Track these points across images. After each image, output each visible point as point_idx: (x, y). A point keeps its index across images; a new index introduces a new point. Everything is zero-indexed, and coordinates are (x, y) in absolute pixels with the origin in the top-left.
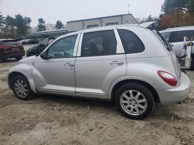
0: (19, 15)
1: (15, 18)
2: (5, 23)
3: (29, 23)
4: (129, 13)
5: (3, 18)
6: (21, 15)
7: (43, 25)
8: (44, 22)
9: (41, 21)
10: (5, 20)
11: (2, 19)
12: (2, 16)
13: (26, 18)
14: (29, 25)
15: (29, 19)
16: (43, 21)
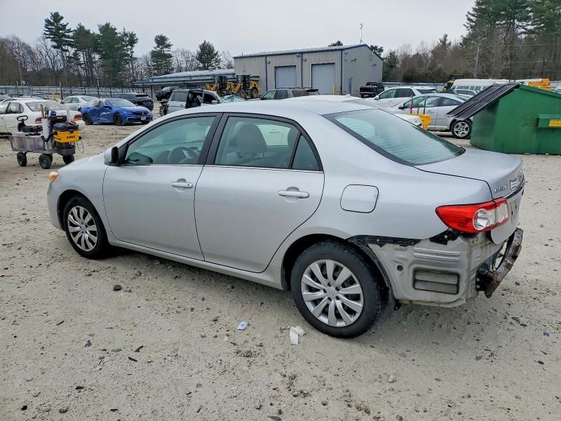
0: (107, 25)
1: (98, 32)
2: (72, 46)
3: (132, 46)
4: (362, 44)
5: (69, 31)
6: (113, 25)
7: (166, 51)
8: (169, 46)
9: (161, 41)
10: (72, 38)
11: (67, 34)
12: (67, 28)
13: (125, 35)
14: (132, 52)
15: (132, 36)
16: (167, 42)
